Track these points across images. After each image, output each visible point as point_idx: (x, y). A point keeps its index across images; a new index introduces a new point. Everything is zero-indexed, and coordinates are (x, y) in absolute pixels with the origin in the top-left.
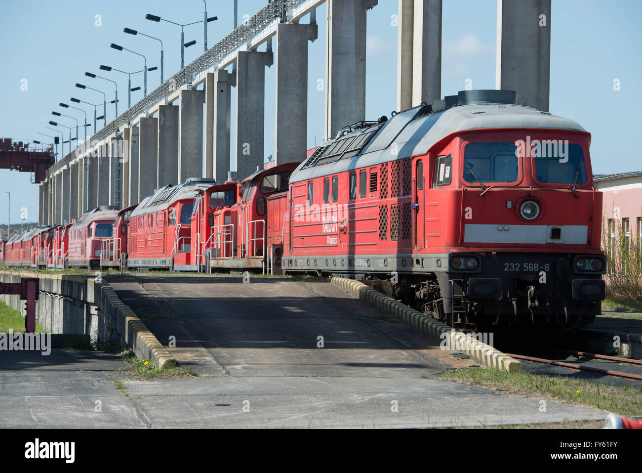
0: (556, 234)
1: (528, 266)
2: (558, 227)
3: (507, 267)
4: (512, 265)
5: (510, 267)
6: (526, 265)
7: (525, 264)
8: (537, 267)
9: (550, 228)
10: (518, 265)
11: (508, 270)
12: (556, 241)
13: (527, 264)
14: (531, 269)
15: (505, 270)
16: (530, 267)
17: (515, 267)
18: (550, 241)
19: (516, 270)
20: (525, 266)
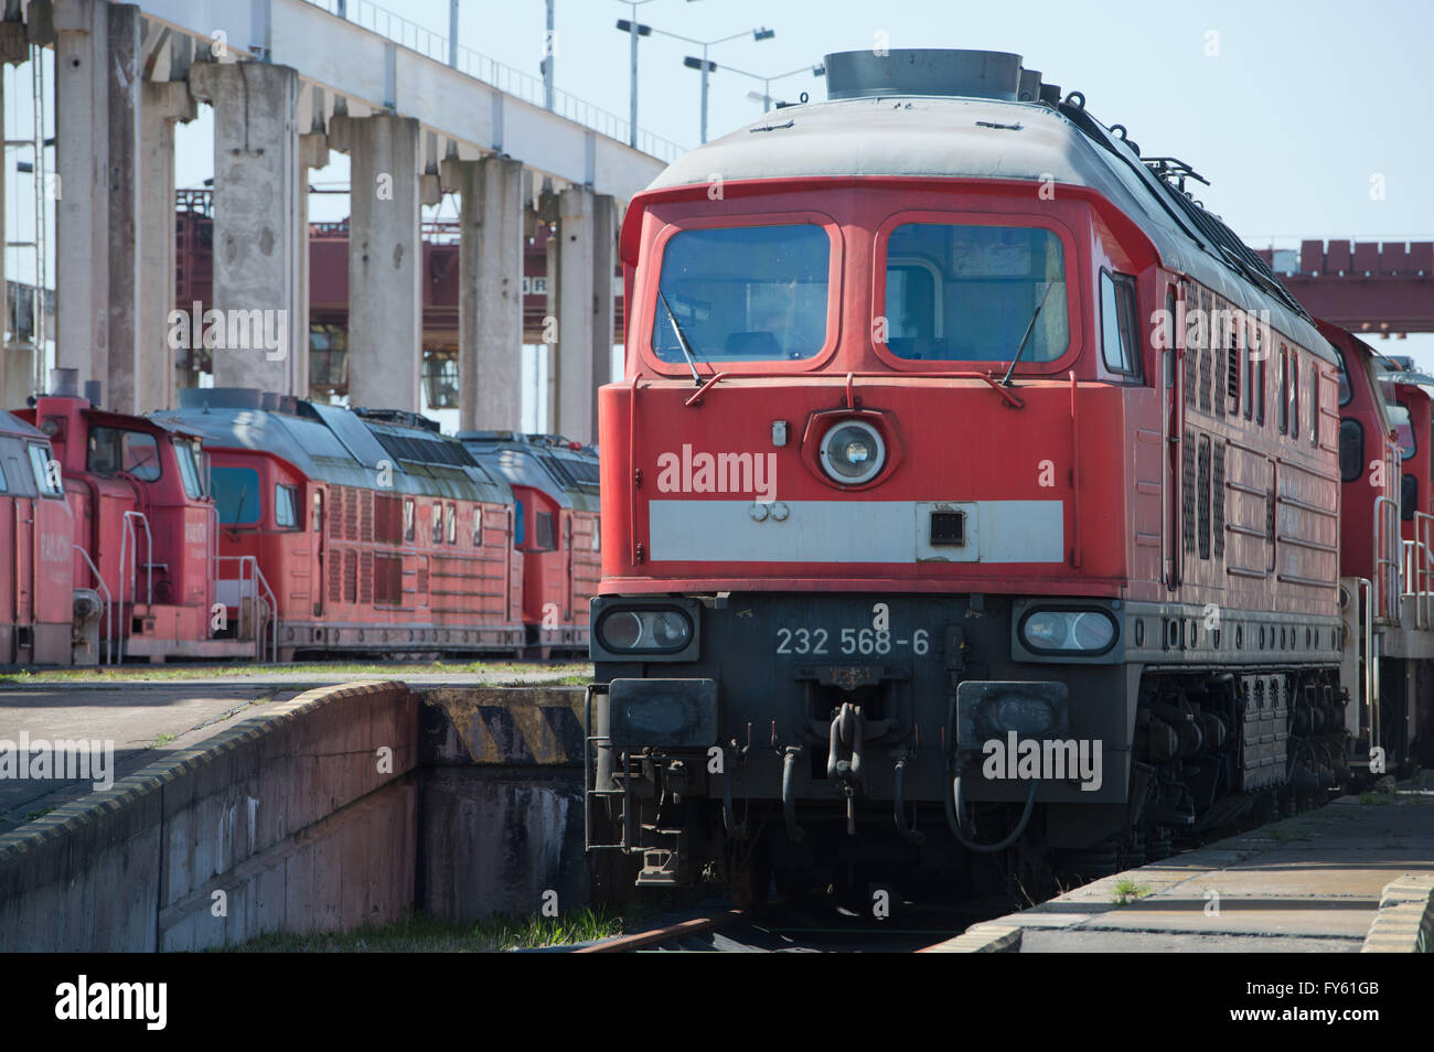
0: (947, 529)
1: (855, 636)
2: (955, 506)
3: (785, 642)
4: (803, 635)
5: (796, 642)
6: (847, 635)
7: (844, 631)
8: (886, 641)
9: (926, 509)
10: (821, 635)
11: (789, 651)
12: (951, 555)
13: (853, 631)
14: (866, 646)
15: (780, 650)
16: (861, 642)
17: (814, 641)
18: (930, 553)
19: (817, 650)
20: (844, 639)
